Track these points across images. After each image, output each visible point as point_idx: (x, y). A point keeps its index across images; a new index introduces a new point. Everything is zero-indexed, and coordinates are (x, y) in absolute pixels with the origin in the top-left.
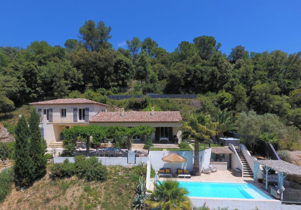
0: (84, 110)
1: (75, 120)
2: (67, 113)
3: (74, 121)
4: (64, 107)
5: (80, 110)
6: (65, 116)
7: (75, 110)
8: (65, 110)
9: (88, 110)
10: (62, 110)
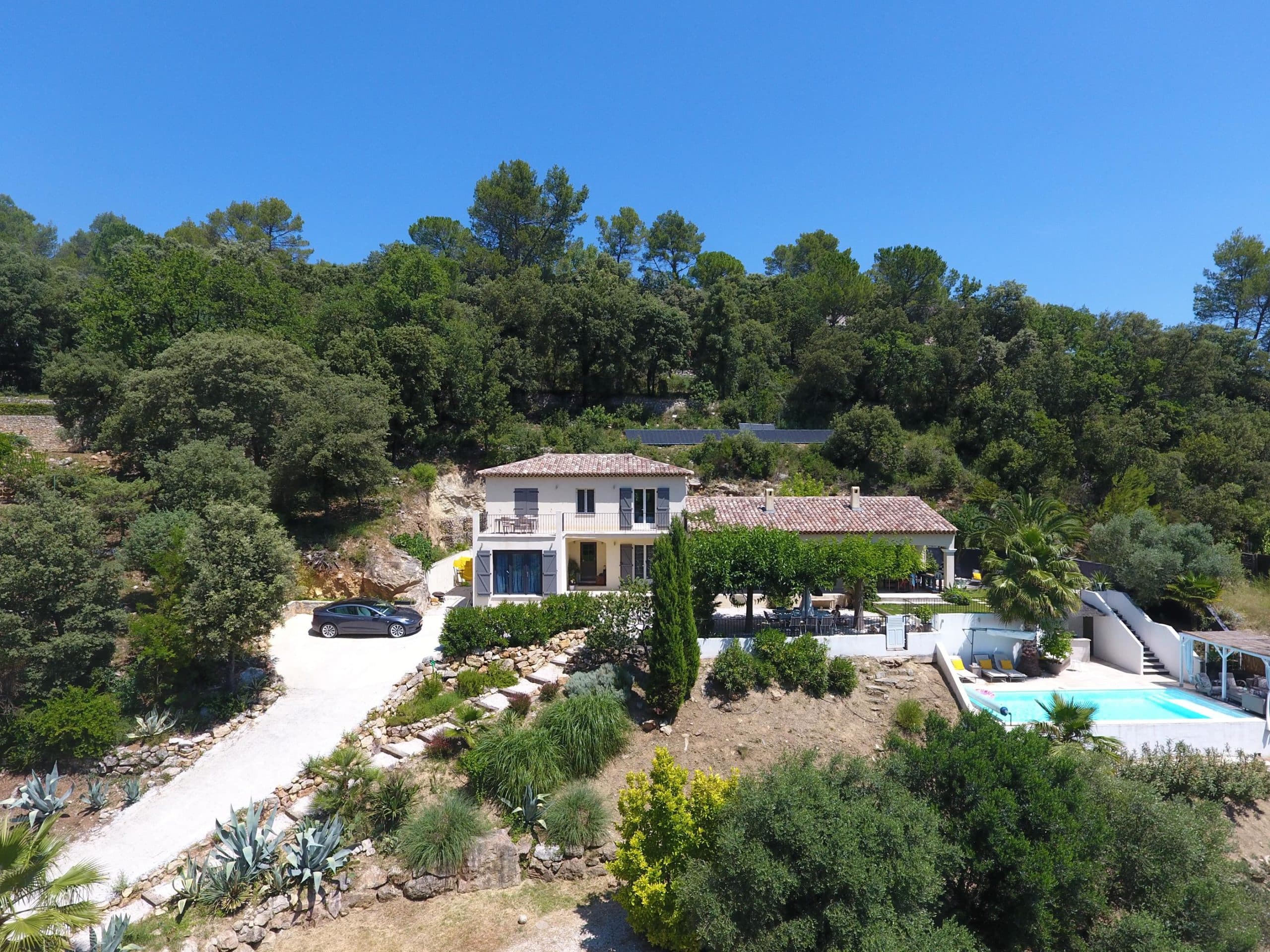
0: (651, 492)
1: (625, 524)
2: (598, 506)
3: (621, 528)
4: (586, 485)
5: (639, 492)
6: (591, 509)
7: (624, 493)
8: (591, 493)
9: (665, 493)
10: (580, 493)
